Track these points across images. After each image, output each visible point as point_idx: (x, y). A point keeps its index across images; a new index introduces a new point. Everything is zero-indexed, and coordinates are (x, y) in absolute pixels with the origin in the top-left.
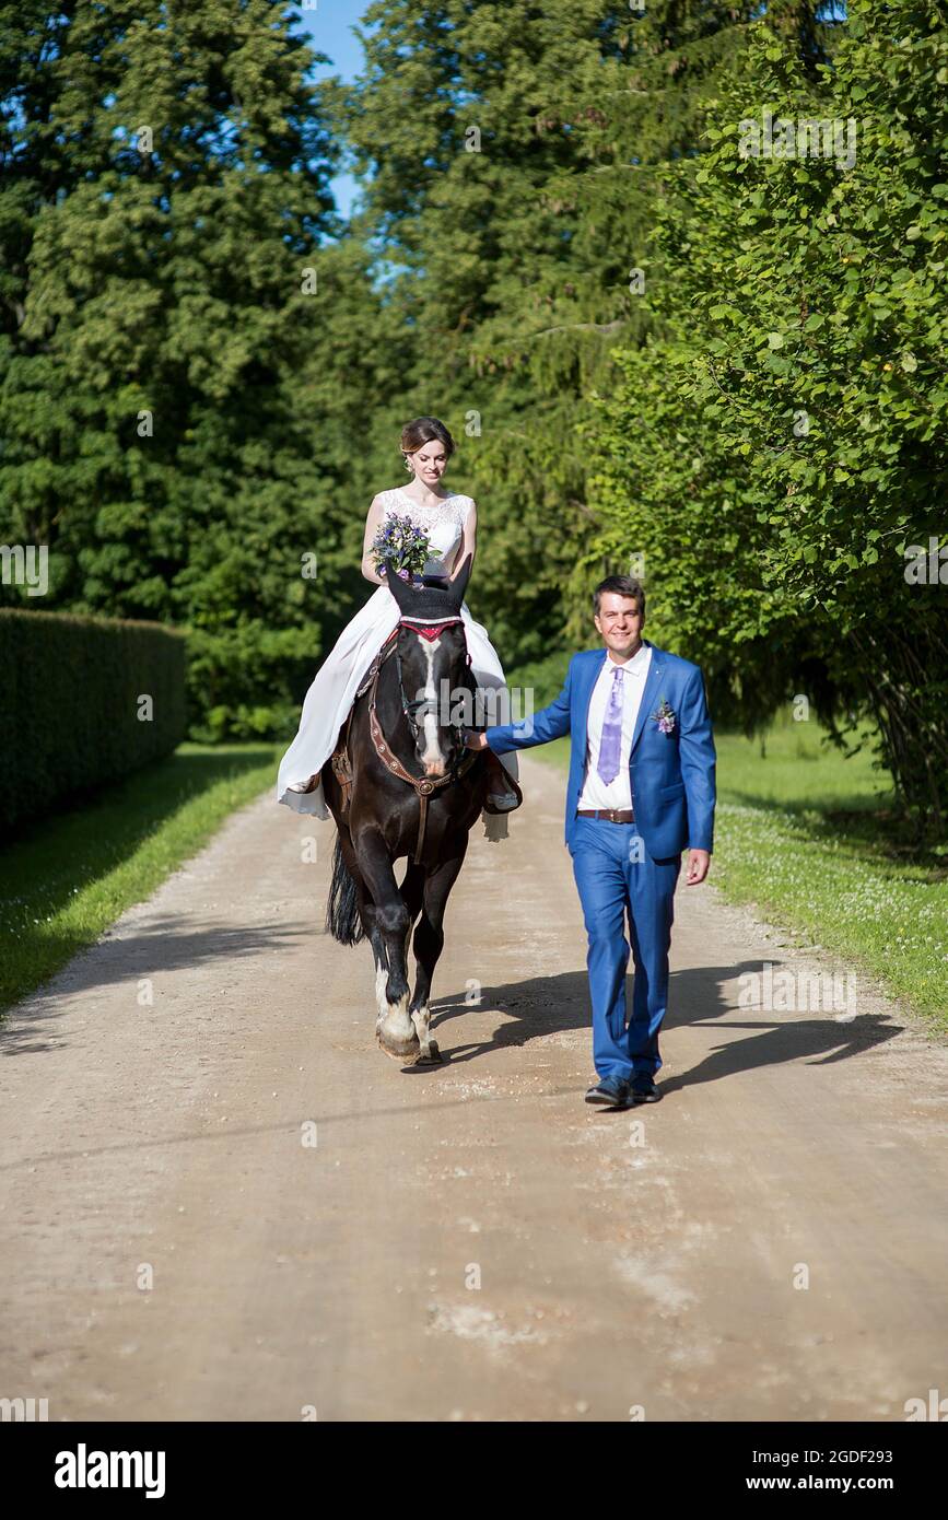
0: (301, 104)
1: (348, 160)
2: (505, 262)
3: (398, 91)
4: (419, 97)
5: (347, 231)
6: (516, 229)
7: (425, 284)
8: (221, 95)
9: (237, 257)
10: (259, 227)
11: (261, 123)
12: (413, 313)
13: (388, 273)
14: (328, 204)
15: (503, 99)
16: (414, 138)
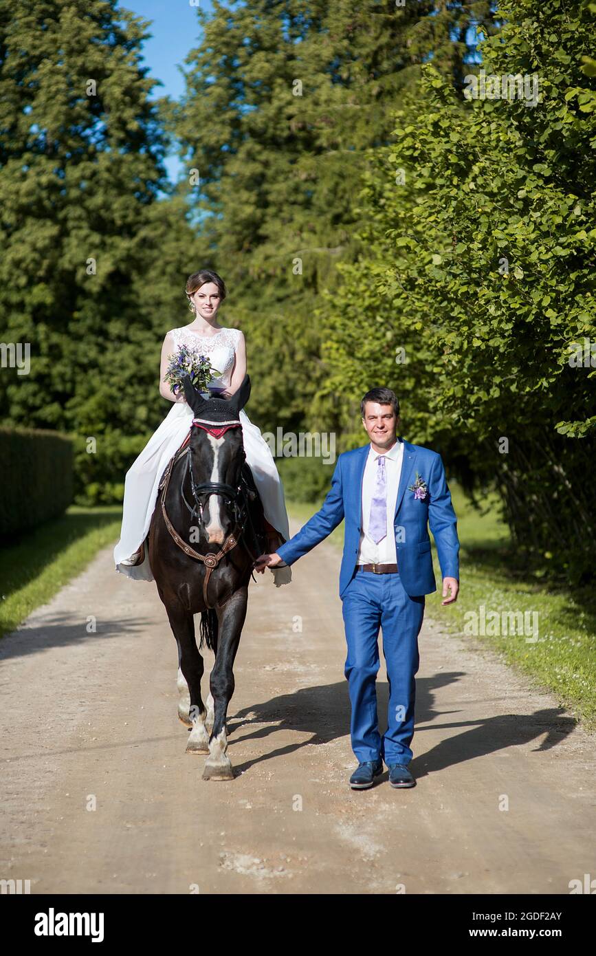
0: (146, 112)
1: (175, 147)
2: (271, 210)
3: (206, 104)
4: (220, 108)
5: (175, 191)
6: (278, 189)
7: (223, 223)
8: (97, 106)
9: (106, 206)
10: (120, 187)
11: (122, 123)
12: (214, 241)
13: (200, 216)
14: (162, 172)
15: (271, 110)
16: (217, 134)
